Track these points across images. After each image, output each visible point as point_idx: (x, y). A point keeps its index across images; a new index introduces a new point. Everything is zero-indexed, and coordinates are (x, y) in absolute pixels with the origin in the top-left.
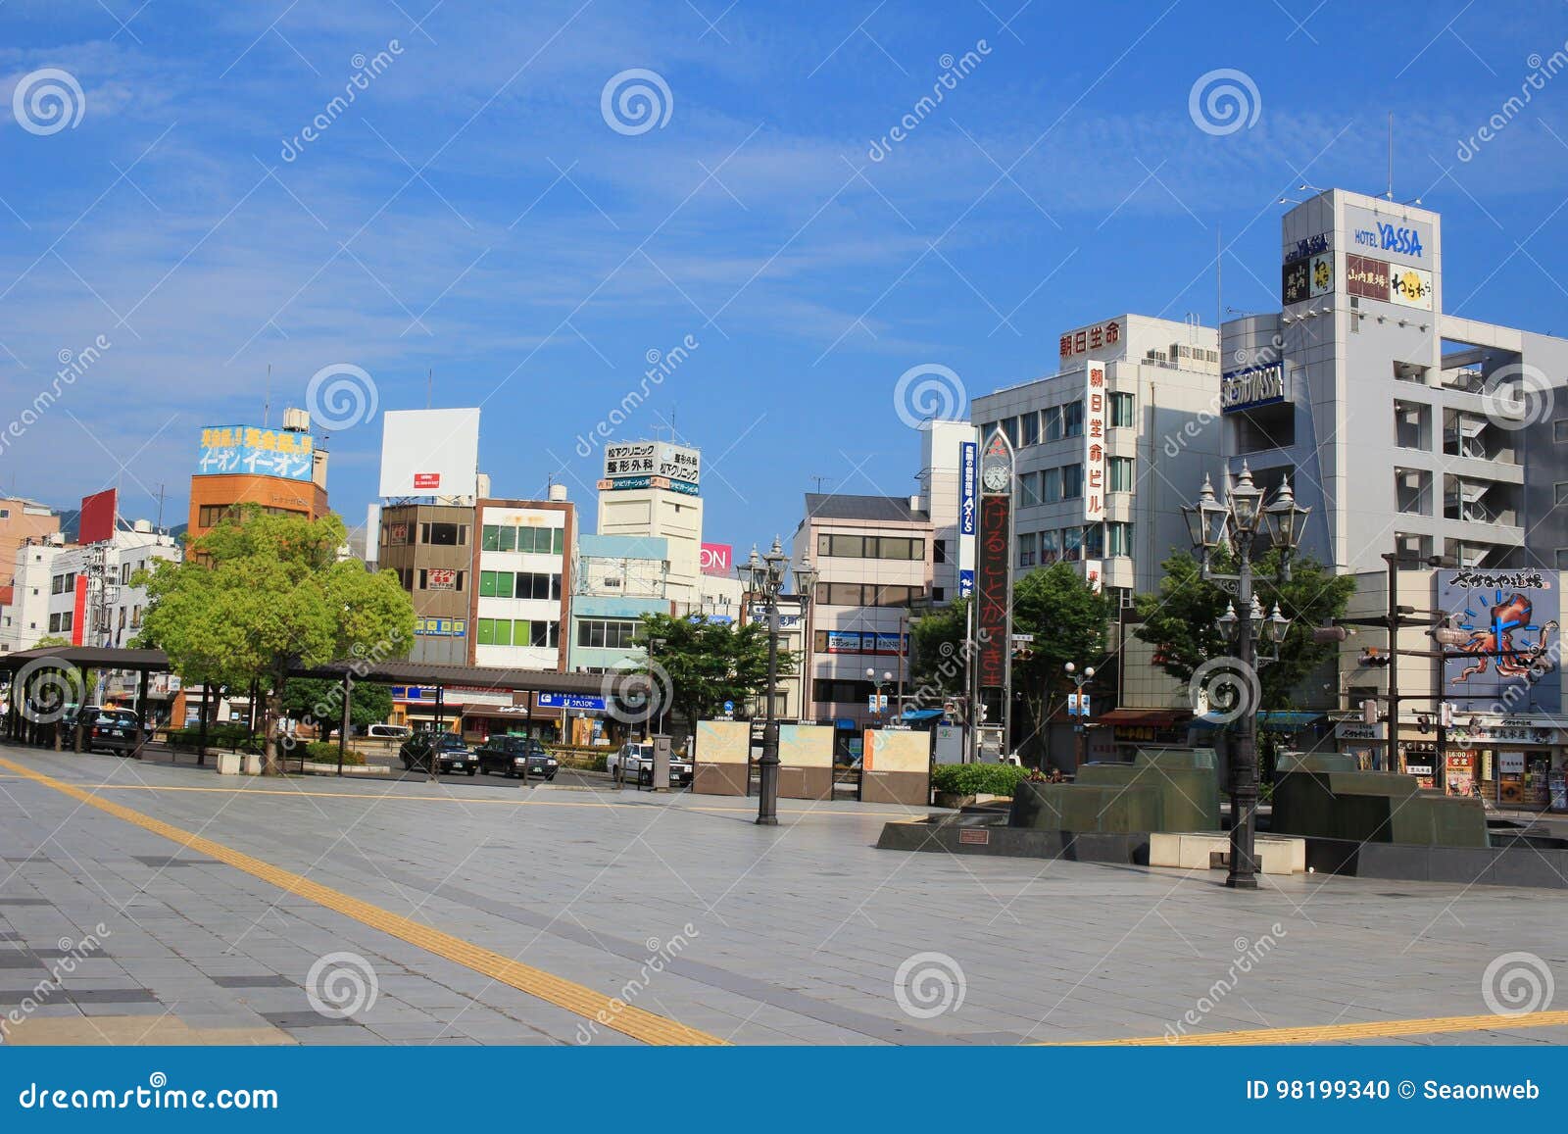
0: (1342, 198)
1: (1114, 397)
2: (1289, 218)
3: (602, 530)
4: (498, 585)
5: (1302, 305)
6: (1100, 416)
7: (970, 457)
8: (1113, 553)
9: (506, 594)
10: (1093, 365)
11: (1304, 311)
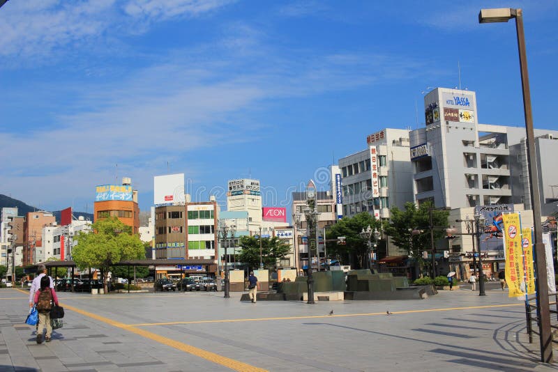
0: (441, 90)
1: (380, 157)
2: (426, 97)
3: (229, 210)
4: (194, 230)
5: (432, 125)
6: (375, 163)
7: (339, 179)
8: (382, 207)
9: (196, 233)
10: (372, 147)
11: (432, 127)
